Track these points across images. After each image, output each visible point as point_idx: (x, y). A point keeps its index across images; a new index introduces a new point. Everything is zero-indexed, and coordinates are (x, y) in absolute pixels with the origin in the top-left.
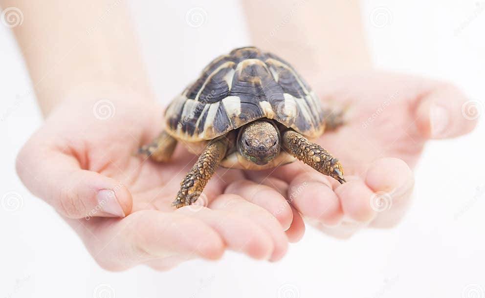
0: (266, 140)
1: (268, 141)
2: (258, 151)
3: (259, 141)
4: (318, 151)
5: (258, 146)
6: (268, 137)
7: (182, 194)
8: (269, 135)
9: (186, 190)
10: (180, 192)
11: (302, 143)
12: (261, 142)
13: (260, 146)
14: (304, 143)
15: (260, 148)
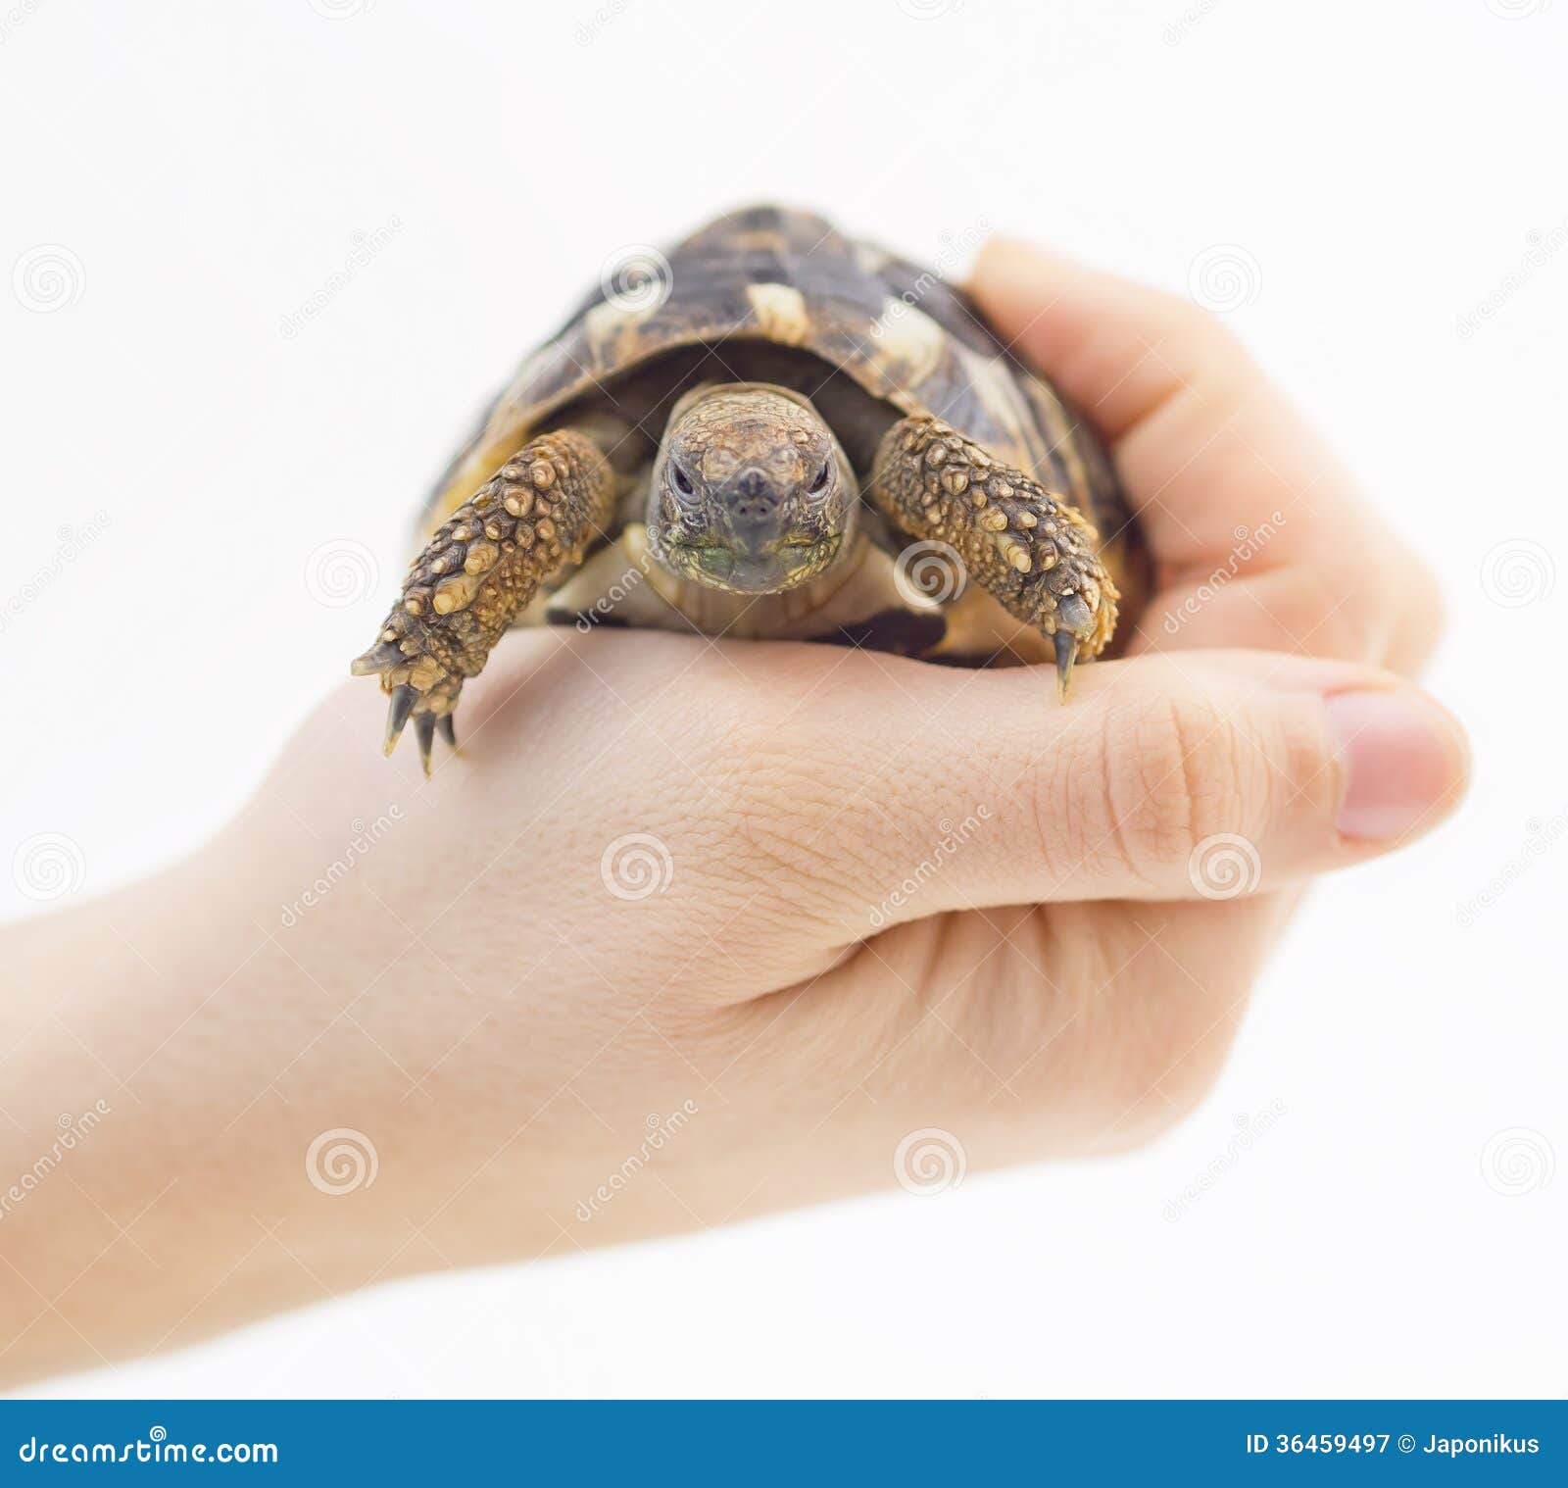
0: (776, 451)
1: (785, 455)
2: (732, 501)
3: (736, 455)
4: (1028, 519)
5: (735, 475)
6: (785, 440)
7: (408, 613)
8: (790, 434)
9: (426, 591)
10: (400, 606)
11: (953, 458)
12: (749, 455)
13: (743, 476)
14: (964, 459)
15: (744, 485)
